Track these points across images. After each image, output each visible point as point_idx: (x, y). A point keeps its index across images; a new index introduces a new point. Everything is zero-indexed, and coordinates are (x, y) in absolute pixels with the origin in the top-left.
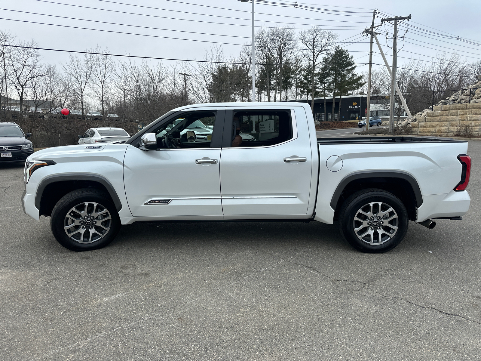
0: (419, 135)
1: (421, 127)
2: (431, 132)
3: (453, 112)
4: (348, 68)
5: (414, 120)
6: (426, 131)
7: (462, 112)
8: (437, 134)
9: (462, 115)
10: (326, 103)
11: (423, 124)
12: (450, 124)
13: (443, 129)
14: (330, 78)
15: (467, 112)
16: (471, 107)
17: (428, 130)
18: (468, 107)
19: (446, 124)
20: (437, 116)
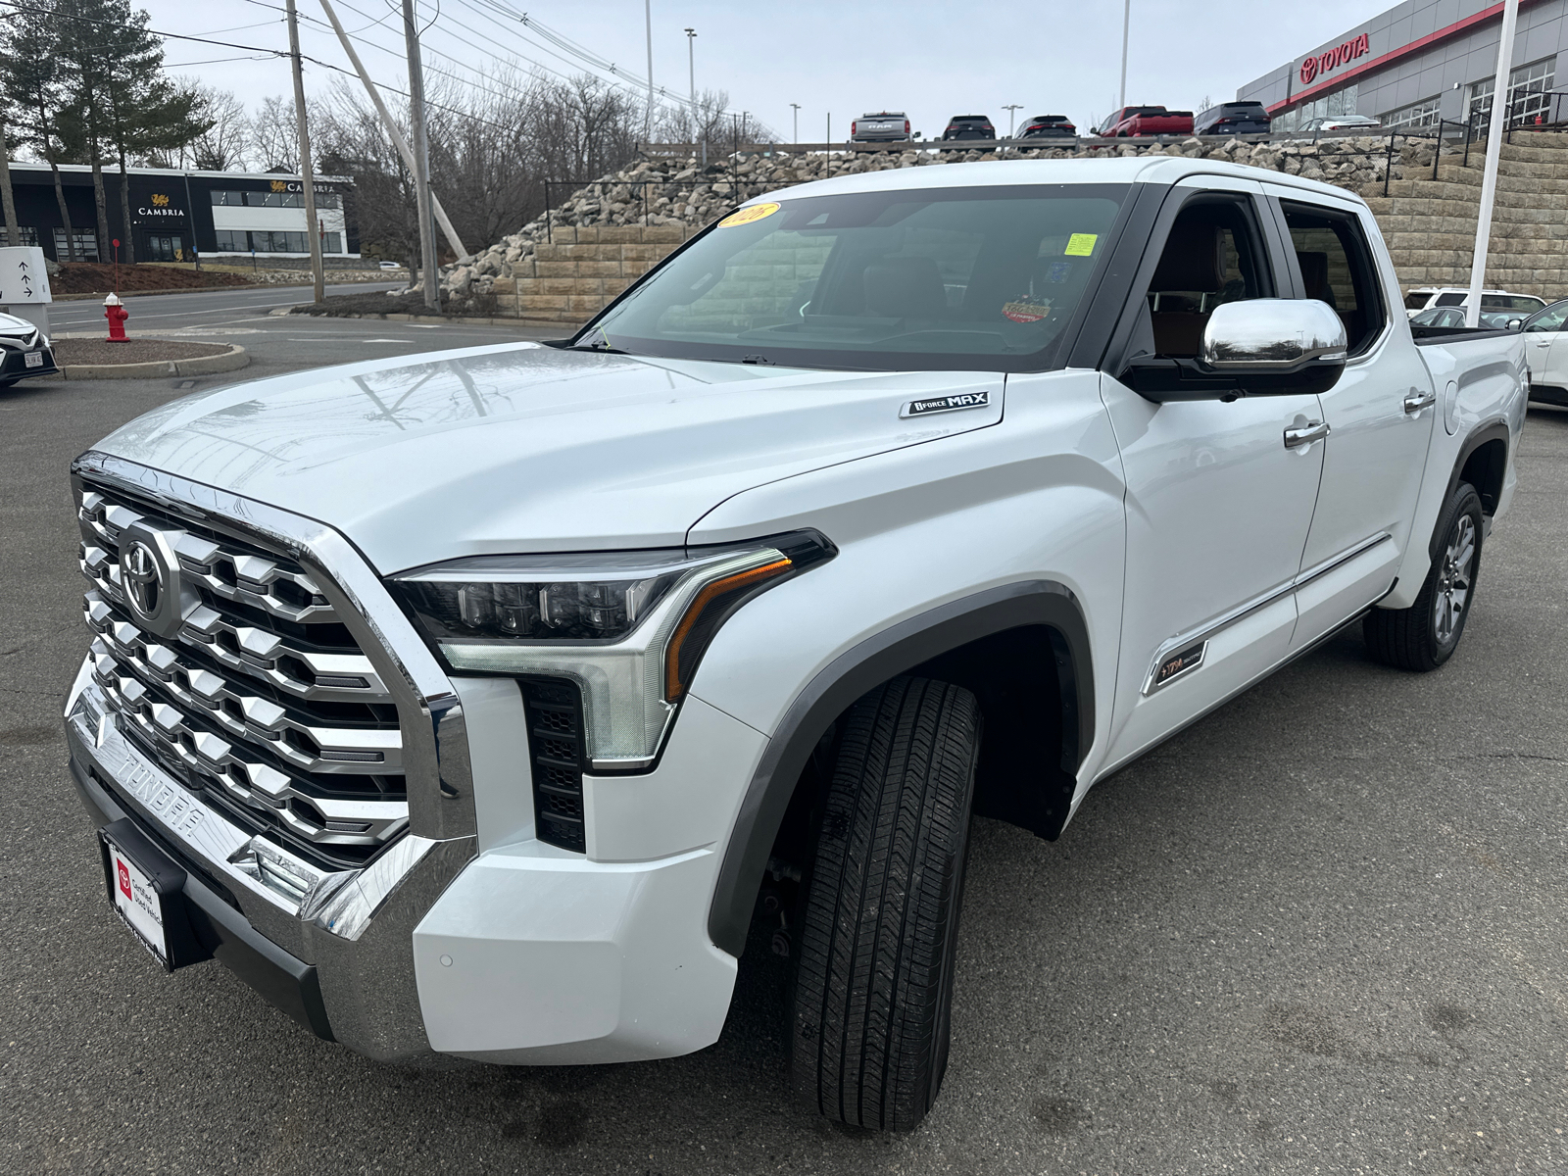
0: (522, 318)
1: (525, 292)
2: (557, 310)
3: (610, 251)
4: (134, 57)
5: (489, 268)
6: (542, 305)
7: (632, 250)
8: (575, 314)
9: (633, 260)
10: (63, 187)
11: (528, 282)
12: (606, 287)
13: (590, 301)
14: (60, 86)
15: (643, 251)
16: (652, 238)
17: (548, 302)
18: (645, 238)
19: (594, 286)
20: (566, 259)
